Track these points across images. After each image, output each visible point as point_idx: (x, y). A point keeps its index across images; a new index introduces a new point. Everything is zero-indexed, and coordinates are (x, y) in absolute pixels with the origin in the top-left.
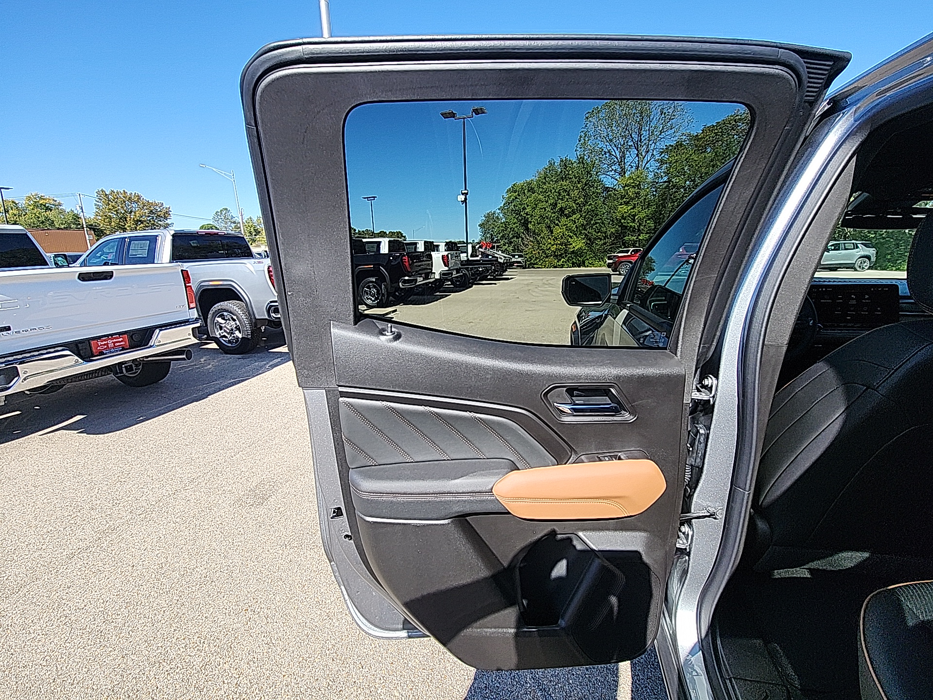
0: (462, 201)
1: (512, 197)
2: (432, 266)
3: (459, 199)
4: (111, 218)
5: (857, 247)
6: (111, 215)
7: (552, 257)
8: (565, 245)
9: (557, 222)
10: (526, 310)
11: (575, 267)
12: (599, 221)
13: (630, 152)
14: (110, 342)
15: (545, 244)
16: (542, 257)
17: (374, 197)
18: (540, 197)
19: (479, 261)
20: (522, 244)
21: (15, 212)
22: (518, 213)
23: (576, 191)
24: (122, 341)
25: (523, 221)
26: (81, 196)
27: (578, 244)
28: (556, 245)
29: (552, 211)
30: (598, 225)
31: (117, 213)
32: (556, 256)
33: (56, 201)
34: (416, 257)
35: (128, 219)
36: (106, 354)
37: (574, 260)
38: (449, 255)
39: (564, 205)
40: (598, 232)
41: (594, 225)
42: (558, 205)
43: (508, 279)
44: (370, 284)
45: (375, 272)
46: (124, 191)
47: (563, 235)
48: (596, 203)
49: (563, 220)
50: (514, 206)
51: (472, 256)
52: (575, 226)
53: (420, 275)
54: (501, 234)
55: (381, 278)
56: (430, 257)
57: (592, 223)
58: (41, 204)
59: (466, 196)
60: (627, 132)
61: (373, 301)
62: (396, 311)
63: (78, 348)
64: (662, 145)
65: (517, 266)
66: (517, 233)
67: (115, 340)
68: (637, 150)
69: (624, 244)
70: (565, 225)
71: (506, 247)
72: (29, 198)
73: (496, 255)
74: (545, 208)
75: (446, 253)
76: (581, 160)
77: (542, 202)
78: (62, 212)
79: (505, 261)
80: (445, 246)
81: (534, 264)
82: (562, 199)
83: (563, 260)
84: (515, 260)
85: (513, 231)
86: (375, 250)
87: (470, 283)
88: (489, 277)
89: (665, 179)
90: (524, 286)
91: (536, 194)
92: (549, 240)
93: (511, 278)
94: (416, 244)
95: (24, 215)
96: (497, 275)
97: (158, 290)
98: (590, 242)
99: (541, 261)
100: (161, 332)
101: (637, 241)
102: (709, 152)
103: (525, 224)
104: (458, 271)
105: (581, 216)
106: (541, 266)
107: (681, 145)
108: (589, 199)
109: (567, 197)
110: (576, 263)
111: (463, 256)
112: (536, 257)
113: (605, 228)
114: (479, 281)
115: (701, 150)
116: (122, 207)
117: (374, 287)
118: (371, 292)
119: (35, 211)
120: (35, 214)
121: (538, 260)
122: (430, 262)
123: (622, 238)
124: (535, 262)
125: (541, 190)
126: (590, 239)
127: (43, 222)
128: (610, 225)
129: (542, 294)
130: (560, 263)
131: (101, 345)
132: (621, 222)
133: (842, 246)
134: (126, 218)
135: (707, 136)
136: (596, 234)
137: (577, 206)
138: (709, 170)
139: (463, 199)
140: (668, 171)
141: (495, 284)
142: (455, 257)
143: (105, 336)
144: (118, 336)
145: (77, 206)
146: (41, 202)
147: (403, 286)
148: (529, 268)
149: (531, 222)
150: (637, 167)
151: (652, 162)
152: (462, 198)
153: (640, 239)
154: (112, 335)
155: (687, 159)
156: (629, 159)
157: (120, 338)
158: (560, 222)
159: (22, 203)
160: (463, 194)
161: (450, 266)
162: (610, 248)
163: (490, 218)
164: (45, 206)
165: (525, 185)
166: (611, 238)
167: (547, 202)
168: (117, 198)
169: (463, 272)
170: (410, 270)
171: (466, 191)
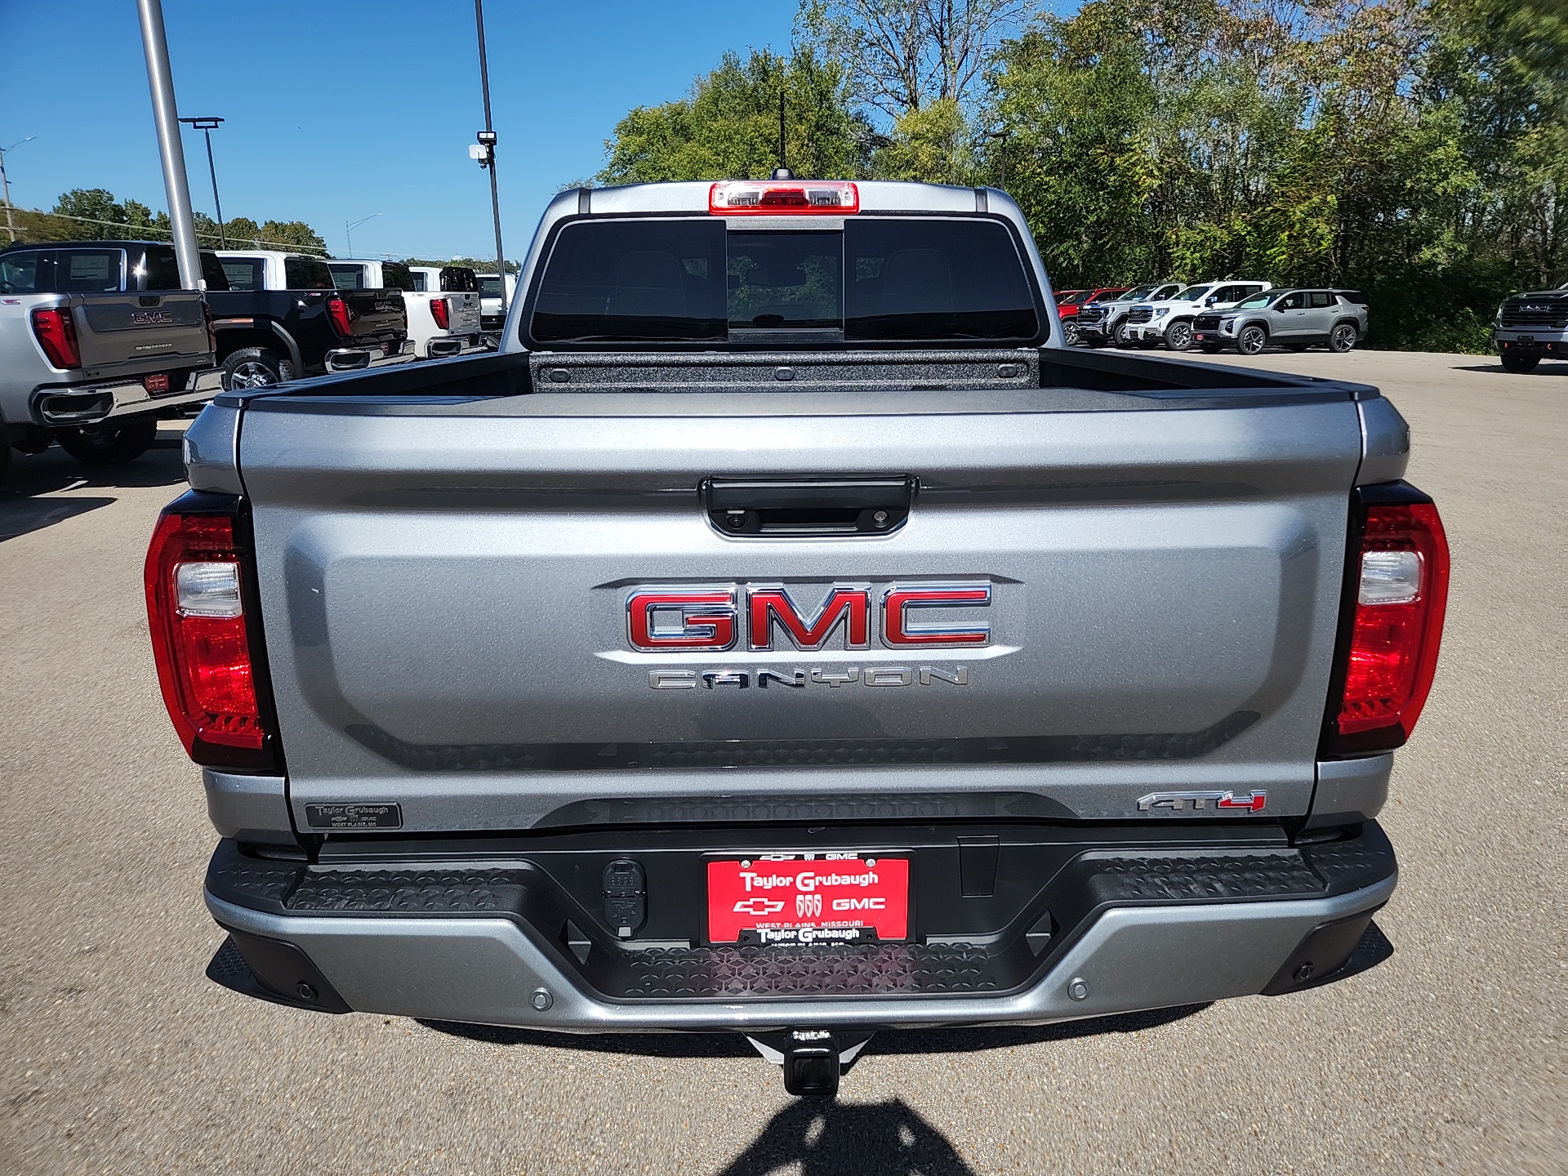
0: (481, 161)
2: (406, 327)
3: (474, 156)
5: (1335, 302)
13: (926, 50)
17: (216, 120)
34: (364, 302)
38: (449, 301)
44: (249, 364)
45: (259, 335)
53: (377, 345)
55: (277, 350)
56: (400, 304)
59: (491, 148)
64: (995, 41)
68: (942, 46)
75: (440, 295)
76: (805, 63)
80: (442, 275)
82: (759, 162)
86: (249, 279)
94: (359, 268)
104: (474, 340)
107: (1034, 45)
117: (261, 371)
118: (250, 383)
122: (400, 316)
133: (1307, 300)
139: (484, 156)
142: (466, 305)
147: (333, 367)
150: (944, 91)
152: (481, 152)
160: (482, 141)
161: (452, 328)
165: (666, 115)
169: (488, 343)
170: (350, 333)
171: (491, 136)
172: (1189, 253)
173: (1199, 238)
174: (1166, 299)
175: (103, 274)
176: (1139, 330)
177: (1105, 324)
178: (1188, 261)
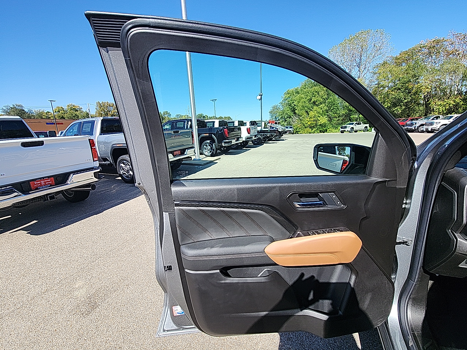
0: (259, 99)
1: (287, 97)
2: (241, 134)
3: (258, 98)
4: (102, 114)
6: (102, 113)
7: (308, 128)
8: (316, 121)
9: (311, 109)
10: (294, 159)
11: (321, 132)
12: (336, 108)
13: (354, 69)
14: (42, 182)
15: (304, 121)
16: (303, 128)
17: (216, 100)
18: (302, 95)
19: (268, 131)
20: (292, 121)
21: (63, 112)
22: (290, 105)
23: (322, 92)
24: (50, 181)
25: (292, 109)
26: (89, 104)
27: (323, 120)
28: (311, 121)
29: (309, 103)
30: (335, 110)
31: (104, 112)
32: (311, 127)
33: (80, 107)
34: (232, 129)
35: (109, 114)
36: (40, 189)
37: (321, 129)
38: (251, 128)
39: (315, 100)
40: (335, 114)
41: (333, 110)
42: (312, 100)
43: (283, 140)
44: (207, 144)
45: (210, 138)
46: (107, 102)
47: (315, 116)
48: (334, 98)
49: (315, 107)
50: (288, 101)
51: (264, 128)
52: (321, 111)
53: (234, 139)
54: (281, 116)
55: (213, 141)
56: (240, 129)
57: (332, 109)
58: (74, 109)
59: (261, 96)
60: (353, 58)
61: (209, 153)
62: (220, 158)
63: (22, 186)
64: (375, 64)
65: (289, 133)
66: (289, 115)
67: (45, 181)
68: (359, 68)
69: (350, 120)
70: (316, 110)
71: (283, 123)
72: (68, 106)
73: (277, 127)
74: (305, 102)
75: (249, 127)
77: (303, 98)
78: (82, 112)
79: (282, 130)
80: (250, 123)
81: (298, 132)
82: (314, 97)
83: (314, 129)
84: (288, 130)
85: (287, 114)
86: (212, 126)
87: (262, 143)
88: (273, 139)
89: (377, 83)
90: (292, 144)
91: (300, 94)
92: (307, 119)
93: (285, 140)
94: (233, 122)
95: (66, 113)
96: (277, 138)
97: (74, 151)
98: (330, 119)
99: (302, 130)
100: (74, 175)
101: (358, 118)
102: (404, 66)
103: (294, 111)
104: (255, 136)
105: (325, 105)
106: (302, 133)
107: (386, 63)
108: (330, 96)
109: (317, 95)
110: (322, 131)
111: (259, 129)
112: (299, 128)
113: (339, 112)
114: (267, 141)
115: (399, 65)
116: (106, 109)
117: (210, 145)
118: (207, 148)
119: (71, 112)
120: (71, 113)
121: (300, 130)
122: (240, 132)
123: (349, 116)
124: (299, 130)
125: (303, 92)
126: (330, 118)
127: (74, 116)
128: (342, 110)
129: (302, 149)
130: (313, 131)
131: (37, 184)
132: (349, 108)
134: (108, 114)
135: (403, 57)
136: (333, 115)
137: (323, 100)
138: (404, 76)
140: (378, 78)
141: (276, 143)
142: (254, 128)
143: (39, 178)
144: (47, 178)
145: (87, 109)
146: (73, 108)
147: (224, 145)
148: (295, 134)
149: (297, 109)
151: (368, 74)
152: (259, 97)
153: (360, 117)
154: (43, 178)
155: (390, 71)
156: (354, 73)
157: (49, 179)
158: (313, 109)
159: (66, 108)
160: (260, 95)
161: (251, 134)
162: (342, 122)
163: (275, 108)
164: (75, 109)
165: (294, 90)
166: (342, 117)
167: (306, 98)
168: (105, 105)
169: (259, 137)
170: (228, 136)
171: (261, 94)
172: (441, 107)
173: (445, 103)
174: (436, 119)
175: (182, 126)
176: (429, 128)
177: (415, 127)
178: (441, 109)
